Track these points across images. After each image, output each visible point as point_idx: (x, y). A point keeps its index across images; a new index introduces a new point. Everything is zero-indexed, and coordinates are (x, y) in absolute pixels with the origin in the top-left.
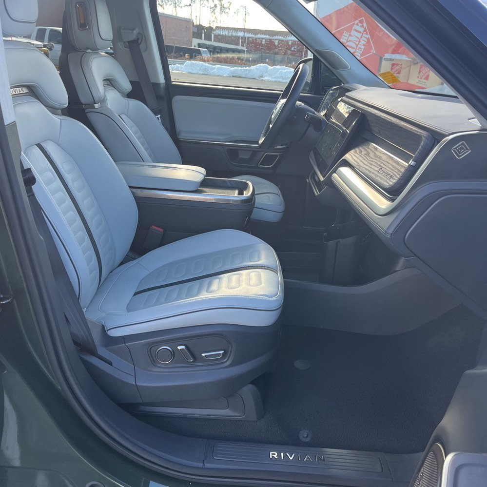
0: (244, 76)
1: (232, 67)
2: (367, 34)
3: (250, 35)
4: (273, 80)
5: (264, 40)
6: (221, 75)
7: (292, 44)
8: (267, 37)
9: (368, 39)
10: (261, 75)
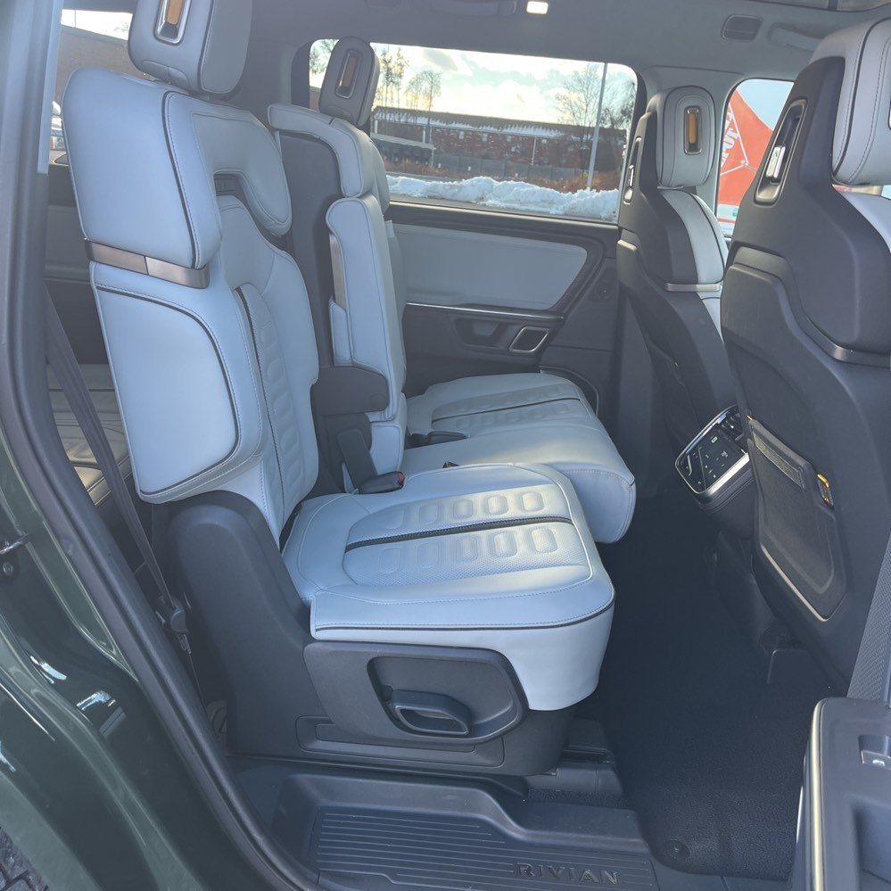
0: (449, 197)
1: (427, 179)
2: (735, 131)
3: (437, 123)
4: (504, 205)
5: (462, 133)
6: (409, 194)
7: (513, 140)
8: (468, 127)
9: (737, 141)
10: (480, 196)
